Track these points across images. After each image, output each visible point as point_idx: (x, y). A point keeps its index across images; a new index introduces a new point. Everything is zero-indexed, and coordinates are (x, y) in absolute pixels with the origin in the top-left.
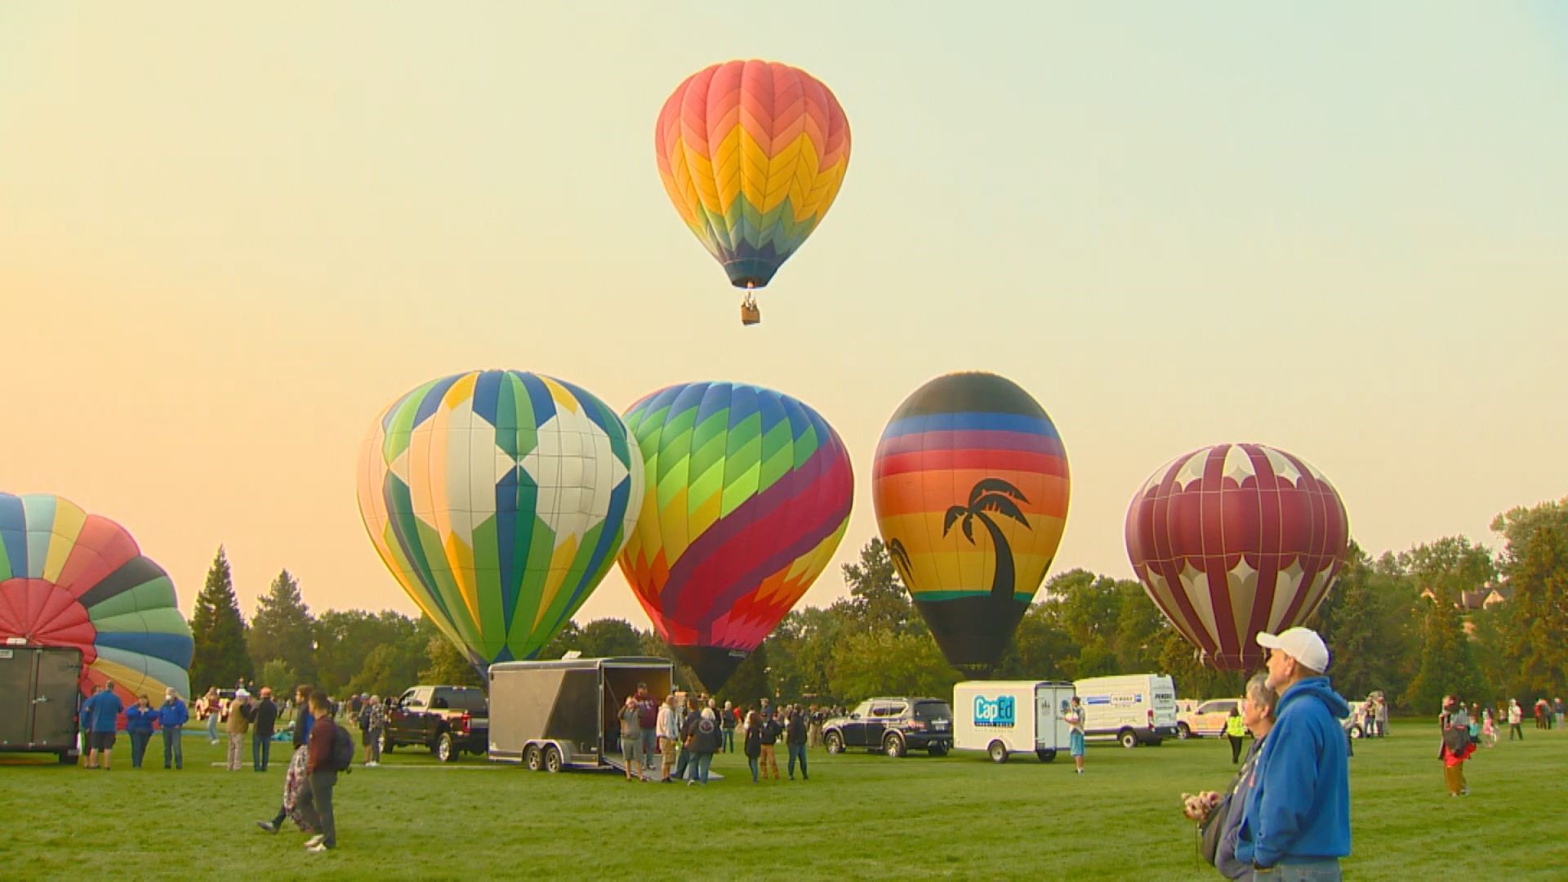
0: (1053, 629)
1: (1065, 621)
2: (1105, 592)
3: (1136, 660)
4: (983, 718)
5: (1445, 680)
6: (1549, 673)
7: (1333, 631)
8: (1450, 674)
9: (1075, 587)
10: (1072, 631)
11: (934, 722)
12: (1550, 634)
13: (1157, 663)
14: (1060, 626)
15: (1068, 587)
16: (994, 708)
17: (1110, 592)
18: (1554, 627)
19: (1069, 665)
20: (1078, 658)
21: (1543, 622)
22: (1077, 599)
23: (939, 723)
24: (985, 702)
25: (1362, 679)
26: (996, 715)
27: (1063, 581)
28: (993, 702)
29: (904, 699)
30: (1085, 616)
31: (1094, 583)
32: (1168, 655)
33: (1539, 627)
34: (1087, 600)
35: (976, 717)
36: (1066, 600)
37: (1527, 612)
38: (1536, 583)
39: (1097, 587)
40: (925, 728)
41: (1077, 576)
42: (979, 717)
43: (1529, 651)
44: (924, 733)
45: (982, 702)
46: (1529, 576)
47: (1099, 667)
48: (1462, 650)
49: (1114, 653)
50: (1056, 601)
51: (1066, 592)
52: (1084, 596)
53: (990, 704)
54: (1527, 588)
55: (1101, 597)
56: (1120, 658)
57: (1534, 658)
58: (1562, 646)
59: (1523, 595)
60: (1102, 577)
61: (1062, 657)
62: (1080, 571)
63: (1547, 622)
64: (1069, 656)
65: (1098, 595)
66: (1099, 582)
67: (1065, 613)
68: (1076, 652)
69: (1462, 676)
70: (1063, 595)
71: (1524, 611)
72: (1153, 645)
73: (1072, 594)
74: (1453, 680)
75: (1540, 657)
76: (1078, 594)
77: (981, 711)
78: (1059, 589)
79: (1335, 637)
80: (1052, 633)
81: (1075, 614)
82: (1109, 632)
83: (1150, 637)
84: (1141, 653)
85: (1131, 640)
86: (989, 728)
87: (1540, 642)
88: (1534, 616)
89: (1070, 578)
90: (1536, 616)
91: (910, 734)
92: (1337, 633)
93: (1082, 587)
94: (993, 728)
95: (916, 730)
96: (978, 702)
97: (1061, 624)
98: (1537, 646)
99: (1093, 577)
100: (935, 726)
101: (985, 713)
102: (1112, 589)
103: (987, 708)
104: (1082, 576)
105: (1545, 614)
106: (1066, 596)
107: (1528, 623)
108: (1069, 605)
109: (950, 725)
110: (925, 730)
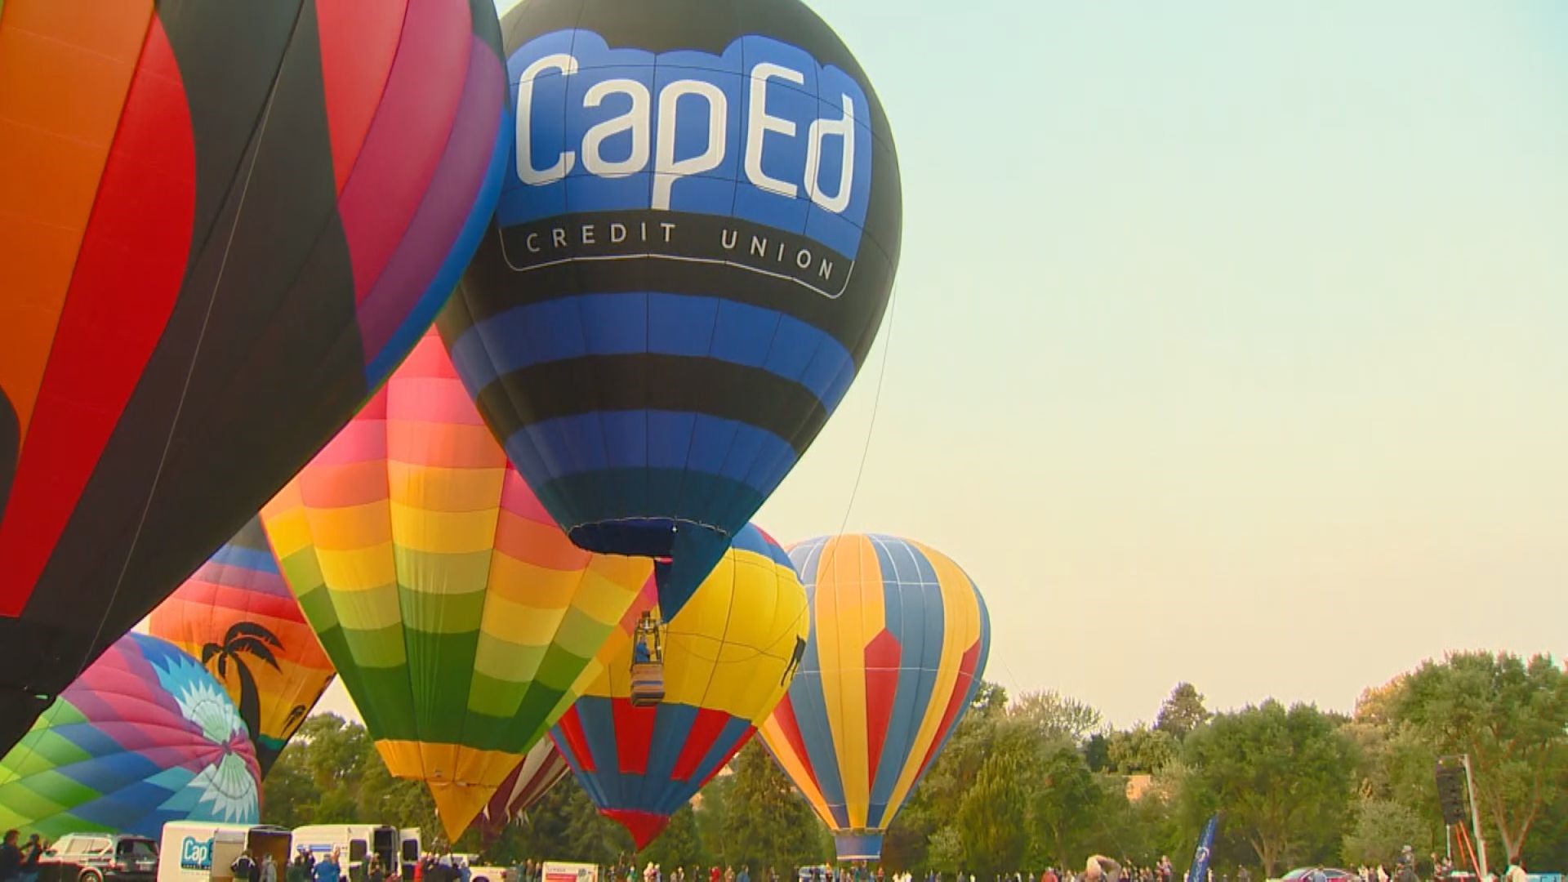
0: (296, 772)
1: (310, 764)
2: (355, 739)
3: (376, 809)
4: (191, 859)
5: (669, 846)
6: (761, 844)
7: (572, 794)
8: (675, 842)
9: (324, 730)
10: (314, 775)
11: (138, 862)
12: (764, 808)
13: (396, 814)
14: (305, 770)
15: (316, 730)
16: (203, 851)
17: (359, 739)
18: (769, 802)
19: (308, 810)
20: (318, 803)
21: (760, 797)
22: (324, 743)
23: (145, 864)
24: (195, 844)
25: (595, 842)
26: (205, 857)
27: (312, 724)
28: (203, 845)
29: (109, 836)
30: (331, 762)
31: (344, 728)
32: (408, 806)
33: (757, 801)
34: (336, 746)
35: (183, 859)
36: (313, 743)
37: (748, 786)
38: (757, 761)
39: (346, 732)
40: (129, 867)
41: (328, 719)
42: (187, 858)
43: (747, 823)
44: (126, 873)
45: (192, 843)
46: (753, 754)
47: (338, 815)
48: (687, 818)
49: (356, 800)
50: (303, 743)
51: (314, 735)
52: (332, 740)
53: (200, 846)
54: (749, 765)
55: (350, 742)
56: (361, 806)
57: (748, 831)
58: (775, 819)
59: (745, 771)
60: (352, 723)
61: (302, 801)
62: (331, 715)
63: (763, 797)
64: (309, 801)
65: (346, 741)
66: (350, 728)
67: (312, 755)
68: (317, 797)
69: (684, 843)
70: (311, 737)
71: (745, 785)
72: (396, 796)
73: (320, 739)
74: (677, 847)
75: (755, 829)
76: (326, 738)
77: (190, 853)
78: (307, 731)
79: (573, 799)
80: (294, 776)
81: (321, 758)
82: (353, 780)
83: (393, 787)
84: (383, 804)
85: (374, 789)
86: (195, 871)
87: (756, 815)
88: (752, 793)
89: (319, 720)
90: (756, 791)
91: (110, 873)
92: (576, 796)
93: (331, 731)
94: (201, 872)
95: (117, 869)
96: (188, 842)
97: (305, 766)
98: (753, 819)
99: (344, 722)
100: (139, 866)
101: (194, 854)
102: (362, 735)
103: (196, 850)
104: (333, 720)
105: (763, 789)
106: (314, 738)
107: (749, 797)
108: (316, 749)
109: (156, 865)
110: (127, 871)
